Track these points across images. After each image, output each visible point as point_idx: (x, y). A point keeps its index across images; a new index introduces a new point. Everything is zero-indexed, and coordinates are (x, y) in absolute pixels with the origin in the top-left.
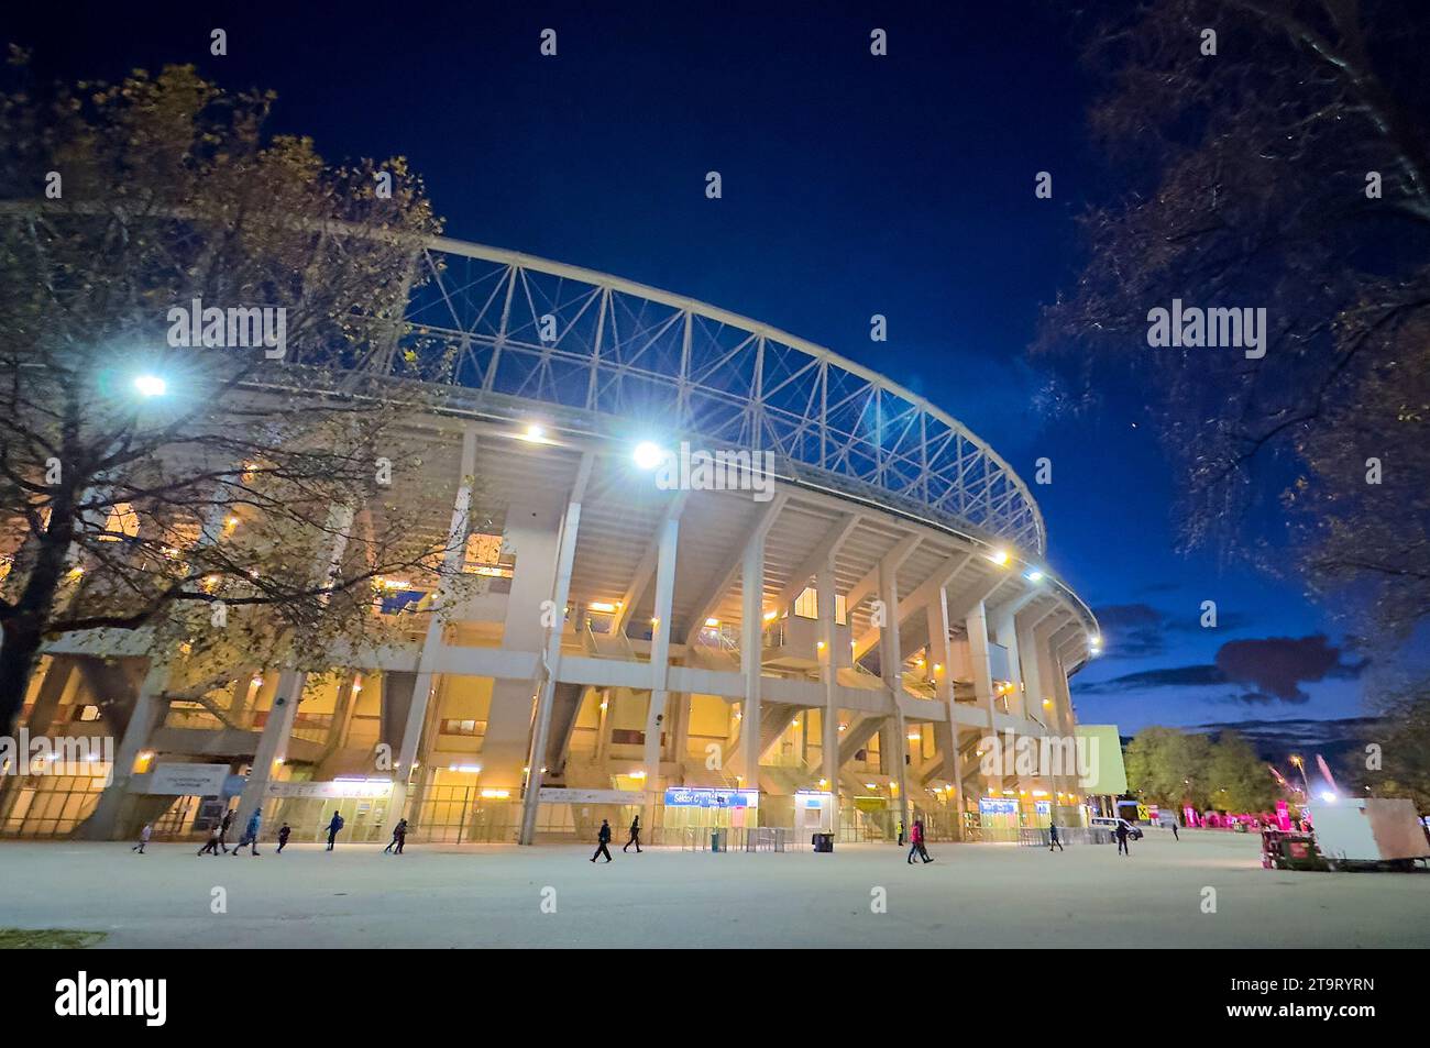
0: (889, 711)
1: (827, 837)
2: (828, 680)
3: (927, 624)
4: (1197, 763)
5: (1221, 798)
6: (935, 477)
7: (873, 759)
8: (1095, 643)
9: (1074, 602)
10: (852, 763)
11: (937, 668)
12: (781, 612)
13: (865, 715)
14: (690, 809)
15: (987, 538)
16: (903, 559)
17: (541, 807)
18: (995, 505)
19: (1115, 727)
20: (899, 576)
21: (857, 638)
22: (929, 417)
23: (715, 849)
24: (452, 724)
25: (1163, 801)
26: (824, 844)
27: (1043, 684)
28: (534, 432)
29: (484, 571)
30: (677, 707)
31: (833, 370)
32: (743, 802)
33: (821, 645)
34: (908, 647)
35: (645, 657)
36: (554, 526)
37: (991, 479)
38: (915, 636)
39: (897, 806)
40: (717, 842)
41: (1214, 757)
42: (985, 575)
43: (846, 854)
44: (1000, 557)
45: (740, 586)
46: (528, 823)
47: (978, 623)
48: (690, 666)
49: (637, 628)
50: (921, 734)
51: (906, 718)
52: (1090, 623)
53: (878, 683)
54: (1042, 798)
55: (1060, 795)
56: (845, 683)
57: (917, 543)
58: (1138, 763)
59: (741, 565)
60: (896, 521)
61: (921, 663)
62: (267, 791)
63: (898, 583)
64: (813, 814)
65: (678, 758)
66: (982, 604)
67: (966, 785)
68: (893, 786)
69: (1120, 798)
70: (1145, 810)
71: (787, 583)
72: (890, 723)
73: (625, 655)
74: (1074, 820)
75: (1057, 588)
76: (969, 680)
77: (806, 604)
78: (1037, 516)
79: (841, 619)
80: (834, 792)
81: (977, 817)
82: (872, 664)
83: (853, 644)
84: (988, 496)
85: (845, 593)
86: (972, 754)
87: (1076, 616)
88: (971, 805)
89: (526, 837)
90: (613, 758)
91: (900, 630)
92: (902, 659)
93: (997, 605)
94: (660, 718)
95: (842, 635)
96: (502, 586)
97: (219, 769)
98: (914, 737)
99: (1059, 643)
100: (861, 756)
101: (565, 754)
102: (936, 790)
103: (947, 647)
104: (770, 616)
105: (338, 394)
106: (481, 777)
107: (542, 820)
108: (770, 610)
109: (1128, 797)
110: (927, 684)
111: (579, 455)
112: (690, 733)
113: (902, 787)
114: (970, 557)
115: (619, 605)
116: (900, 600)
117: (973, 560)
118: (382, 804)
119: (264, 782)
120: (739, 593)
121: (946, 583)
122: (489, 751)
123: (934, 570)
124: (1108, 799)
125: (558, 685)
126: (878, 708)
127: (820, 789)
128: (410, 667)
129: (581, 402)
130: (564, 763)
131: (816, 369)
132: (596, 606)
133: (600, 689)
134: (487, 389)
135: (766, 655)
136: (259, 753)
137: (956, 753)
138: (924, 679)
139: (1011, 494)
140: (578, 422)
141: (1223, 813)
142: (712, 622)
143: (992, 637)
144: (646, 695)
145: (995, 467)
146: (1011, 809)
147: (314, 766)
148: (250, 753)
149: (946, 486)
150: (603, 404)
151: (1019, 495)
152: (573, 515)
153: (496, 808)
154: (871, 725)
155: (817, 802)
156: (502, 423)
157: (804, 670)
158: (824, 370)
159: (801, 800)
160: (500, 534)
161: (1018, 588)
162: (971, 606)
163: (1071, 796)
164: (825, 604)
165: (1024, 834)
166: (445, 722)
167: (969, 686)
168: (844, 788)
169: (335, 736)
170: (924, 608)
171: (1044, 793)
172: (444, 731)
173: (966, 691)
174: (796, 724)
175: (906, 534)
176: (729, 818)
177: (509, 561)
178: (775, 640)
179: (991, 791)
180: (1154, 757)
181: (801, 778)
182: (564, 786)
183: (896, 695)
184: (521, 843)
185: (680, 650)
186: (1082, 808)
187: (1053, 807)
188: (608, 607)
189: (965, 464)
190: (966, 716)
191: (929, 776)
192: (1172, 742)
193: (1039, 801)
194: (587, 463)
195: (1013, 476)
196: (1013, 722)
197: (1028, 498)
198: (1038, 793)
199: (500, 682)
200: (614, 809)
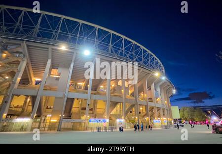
0: (136, 103)
2: (124, 98)
4: (192, 113)
5: (196, 119)
7: (134, 113)
8: (174, 91)
9: (170, 84)
10: (129, 113)
11: (145, 95)
12: (115, 85)
13: (131, 104)
14: (94, 123)
17: (62, 123)
18: (156, 66)
19: (178, 107)
22: (144, 49)
23: (98, 131)
24: (49, 107)
25: (186, 120)
26: (121, 130)
27: (165, 99)
29: (55, 76)
30: (95, 103)
31: (125, 39)
32: (105, 121)
33: (122, 91)
34: (140, 92)
35: (87, 93)
36: (68, 67)
37: (155, 61)
38: (141, 90)
39: (137, 121)
40: (99, 129)
41: (195, 112)
42: (154, 77)
44: (157, 74)
46: (59, 127)
47: (153, 87)
49: (86, 88)
50: (143, 108)
51: (139, 105)
53: (134, 98)
55: (168, 119)
58: (182, 113)
61: (142, 95)
64: (120, 123)
65: (95, 113)
66: (154, 83)
67: (151, 117)
69: (179, 119)
70: (183, 121)
72: (136, 106)
73: (83, 92)
74: (171, 123)
75: (167, 81)
77: (120, 83)
78: (164, 69)
79: (127, 86)
80: (125, 119)
81: (153, 123)
82: (133, 95)
83: (130, 91)
84: (155, 64)
85: (128, 81)
86: (152, 112)
87: (171, 86)
88: (152, 121)
89: (59, 129)
91: (138, 89)
92: (139, 94)
93: (156, 84)
95: (127, 89)
96: (57, 79)
98: (141, 109)
99: (168, 91)
100: (131, 112)
101: (71, 112)
102: (145, 118)
103: (147, 92)
104: (113, 85)
106: (51, 117)
107: (63, 126)
110: (143, 99)
111: (73, 53)
112: (97, 108)
113: (138, 118)
115: (83, 83)
117: (152, 75)
121: (147, 79)
122: (54, 112)
123: (144, 77)
124: (177, 119)
125: (67, 98)
126: (134, 103)
127: (121, 118)
128: (35, 95)
129: (75, 43)
130: (71, 114)
131: (122, 39)
132: (79, 84)
133: (77, 99)
137: (149, 111)
139: (159, 64)
140: (73, 46)
141: (197, 122)
142: (102, 87)
143: (155, 90)
144: (86, 100)
145: (156, 59)
146: (159, 122)
152: (72, 65)
153: (54, 124)
154: (133, 106)
155: (120, 121)
157: (119, 96)
159: (118, 121)
160: (57, 69)
161: (160, 81)
162: (152, 84)
163: (170, 119)
164: (123, 83)
165: (162, 126)
167: (151, 99)
168: (128, 119)
169: (23, 109)
170: (143, 84)
173: (151, 100)
174: (118, 106)
176: (101, 125)
177: (59, 74)
178: (114, 90)
179: (155, 118)
180: (184, 112)
181: (119, 117)
182: (71, 119)
183: (137, 100)
184: (58, 131)
185: (94, 92)
186: (172, 121)
187: (167, 121)
188: (81, 84)
189: (150, 58)
190: (151, 104)
191: (144, 116)
192: (188, 109)
193: (165, 120)
194: (75, 54)
195: (159, 61)
196: (160, 106)
197: (162, 65)
198: (164, 119)
199: (56, 98)
200: (80, 123)
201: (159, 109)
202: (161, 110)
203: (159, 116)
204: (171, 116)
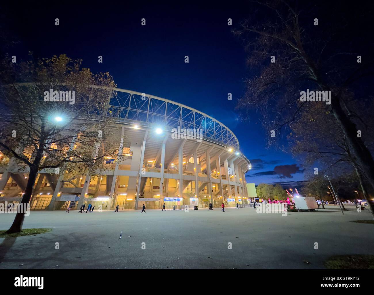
0: (209, 181)
1: (197, 207)
2: (196, 175)
3: (216, 163)
4: (271, 191)
5: (276, 197)
6: (217, 134)
7: (206, 191)
8: (250, 167)
9: (246, 159)
10: (201, 192)
11: (218, 172)
12: (186, 162)
13: (204, 182)
14: (169, 202)
15: (228, 146)
16: (211, 151)
17: (139, 202)
18: (229, 140)
19: (254, 184)
20: (210, 154)
21: (202, 167)
22: (215, 122)
23: (174, 209)
24: (121, 186)
25: (264, 198)
26: (196, 208)
27: (239, 175)
28: (136, 127)
29: (126, 155)
30: (166, 181)
31: (196, 113)
32: (179, 200)
33: (195, 168)
34: (212, 168)
35: (159, 171)
36: (140, 145)
37: (228, 134)
38: (214, 166)
39: (211, 200)
40: (174, 208)
41: (274, 189)
42: (227, 153)
43: (200, 210)
44: (230, 150)
45: (178, 157)
46: (136, 205)
47: (226, 163)
48: (168, 173)
49: (158, 166)
50: (215, 186)
51: (212, 183)
52: (249, 163)
53: (206, 176)
54: (240, 198)
55: (243, 197)
56: (199, 176)
57: (214, 147)
58: (259, 191)
59: (178, 153)
60: (209, 143)
61: (215, 172)
62: (84, 200)
63: (210, 156)
64: (194, 202)
65: (166, 192)
66: (227, 159)
67: (224, 196)
68: (210, 196)
69: (255, 198)
70: (260, 200)
71: (188, 156)
72: (209, 184)
73: (155, 171)
74: (246, 202)
75: (242, 156)
76: (225, 175)
77: (191, 160)
78: (238, 141)
79: (198, 163)
80: (198, 198)
81: (227, 202)
82: (205, 172)
83: (201, 168)
84: (228, 138)
85: (199, 158)
86: (225, 190)
87: (246, 161)
88: (226, 200)
89: (136, 208)
90: (153, 192)
91: (211, 165)
92: (211, 171)
93: (230, 159)
94: (162, 184)
95: (199, 166)
96: (130, 158)
97: (74, 196)
99: (242, 167)
100: (203, 190)
101: (143, 191)
102: (219, 197)
103: (220, 168)
104: (184, 163)
105: (96, 120)
106: (127, 196)
107: (139, 204)
108: (184, 161)
109: (257, 198)
110: (216, 176)
111: (145, 131)
112: (169, 186)
113: (212, 197)
114: (224, 150)
115: (154, 161)
116: (210, 159)
117: (225, 151)
118: (107, 202)
119: (83, 198)
120: (178, 158)
121: (220, 155)
122: (128, 191)
123: (217, 153)
124: (253, 198)
125: (142, 177)
126: (206, 181)
127: (195, 197)
128: (112, 174)
129: (145, 120)
130: (143, 193)
131: (193, 113)
132: (149, 161)
133: (150, 178)
134: (126, 119)
135: (184, 170)
136: (82, 192)
137: (222, 189)
138: (215, 175)
139: (232, 137)
140: (145, 124)
141: (276, 200)
142: (172, 164)
143: (229, 166)
144: (160, 179)
145: (229, 132)
146: (234, 201)
147: (93, 194)
148: (81, 192)
149: (219, 136)
150: (150, 121)
151: (234, 137)
152: (144, 143)
153: (130, 202)
154: (205, 184)
155: (194, 200)
156: (129, 125)
157: (191, 173)
158: (194, 113)
159: (191, 199)
160: (129, 147)
161: (234, 156)
162: (225, 160)
163: (246, 198)
164: (195, 160)
166: (119, 185)
167: (224, 176)
168: (200, 197)
169: (97, 189)
170: (215, 161)
171: (240, 197)
172: (119, 187)
174: (190, 184)
175: (211, 146)
176: (177, 203)
177: (131, 153)
178: (185, 168)
179: (229, 197)
180: (262, 189)
181: (191, 195)
182: (143, 198)
183: (210, 178)
184: (135, 209)
185: (166, 170)
186: (248, 200)
187: (242, 200)
188: (152, 162)
189: (223, 131)
190: (224, 182)
191: (217, 194)
192: (266, 186)
193: (239, 199)
194: (147, 133)
195: (233, 134)
196: (234, 183)
197: (236, 138)
198: (239, 197)
199: (130, 177)
200: (154, 202)
201: (233, 187)
202: (236, 188)
203: (233, 195)
204: (246, 195)
